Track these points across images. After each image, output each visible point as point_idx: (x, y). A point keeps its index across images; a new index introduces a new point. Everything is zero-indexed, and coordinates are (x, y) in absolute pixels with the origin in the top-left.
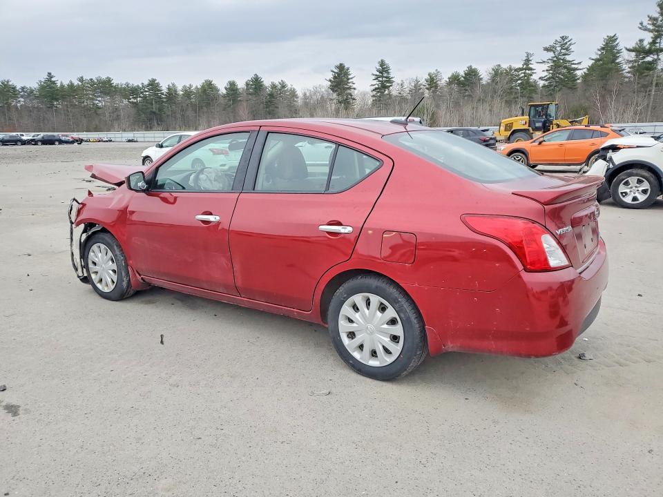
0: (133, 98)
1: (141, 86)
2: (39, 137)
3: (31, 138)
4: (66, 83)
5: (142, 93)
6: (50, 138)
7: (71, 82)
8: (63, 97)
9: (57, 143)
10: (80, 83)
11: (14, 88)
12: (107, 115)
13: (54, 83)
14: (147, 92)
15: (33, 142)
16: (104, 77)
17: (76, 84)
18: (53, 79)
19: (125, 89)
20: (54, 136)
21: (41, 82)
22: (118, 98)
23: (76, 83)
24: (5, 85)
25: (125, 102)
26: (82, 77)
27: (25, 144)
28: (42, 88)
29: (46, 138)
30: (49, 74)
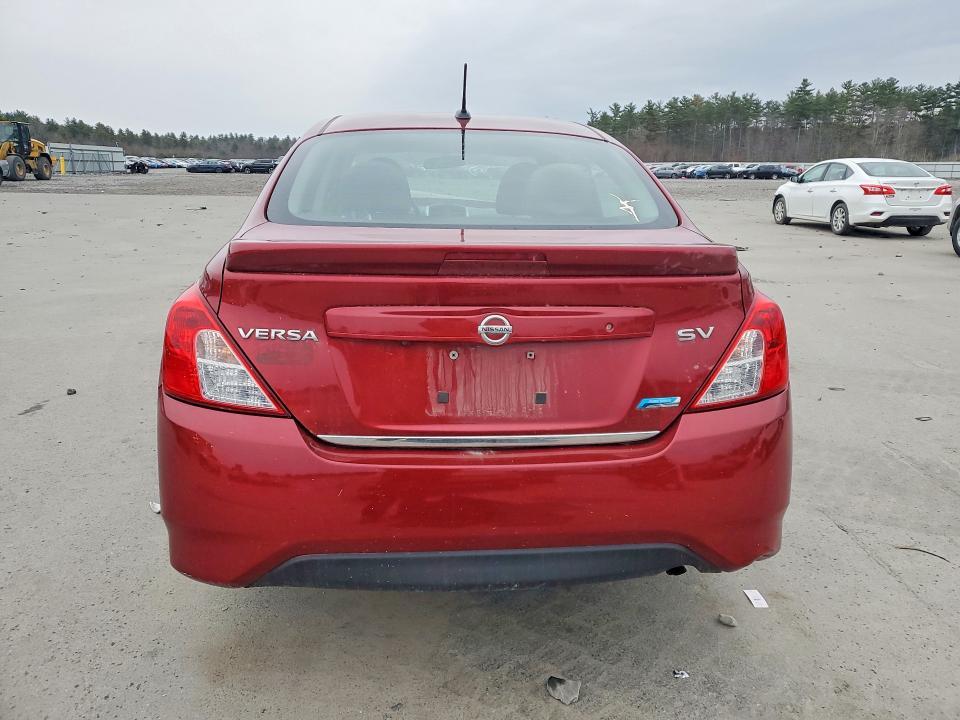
0: (926, 108)
1: (945, 88)
2: (755, 168)
3: (744, 169)
4: (824, 92)
5: (943, 100)
6: (768, 170)
7: (832, 90)
8: (817, 113)
9: (775, 177)
10: (845, 91)
11: (758, 104)
12: (876, 136)
13: (808, 93)
14: (953, 97)
15: (745, 175)
16: (885, 79)
17: (838, 92)
18: (808, 88)
19: (914, 95)
20: (773, 167)
21: (792, 93)
22: (899, 110)
23: (840, 90)
24: (747, 100)
25: (910, 115)
26: (850, 82)
27: (735, 177)
28: (792, 101)
29: (762, 170)
30: (805, 81)
